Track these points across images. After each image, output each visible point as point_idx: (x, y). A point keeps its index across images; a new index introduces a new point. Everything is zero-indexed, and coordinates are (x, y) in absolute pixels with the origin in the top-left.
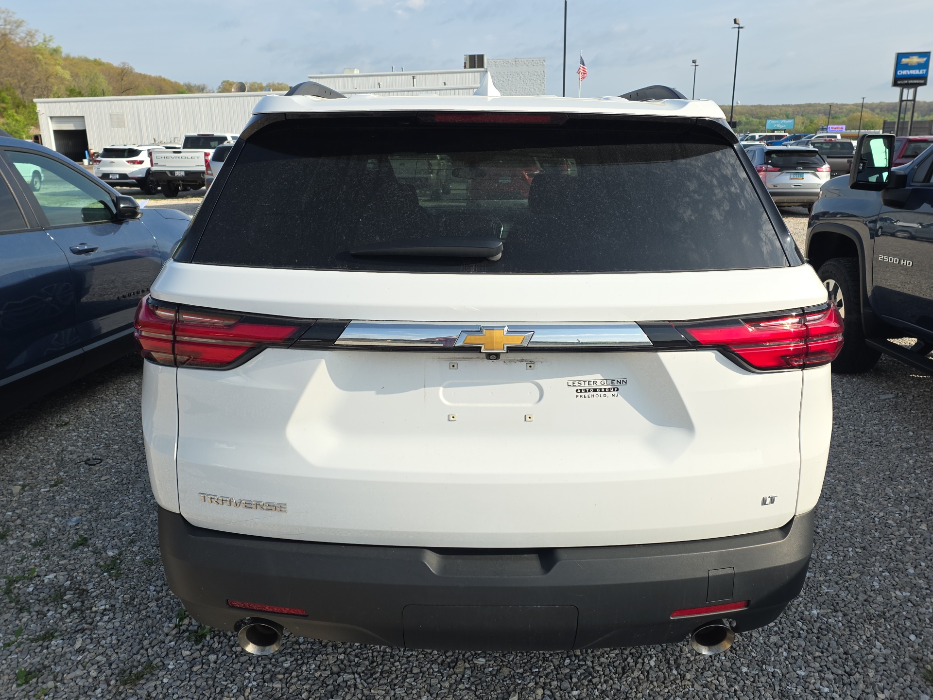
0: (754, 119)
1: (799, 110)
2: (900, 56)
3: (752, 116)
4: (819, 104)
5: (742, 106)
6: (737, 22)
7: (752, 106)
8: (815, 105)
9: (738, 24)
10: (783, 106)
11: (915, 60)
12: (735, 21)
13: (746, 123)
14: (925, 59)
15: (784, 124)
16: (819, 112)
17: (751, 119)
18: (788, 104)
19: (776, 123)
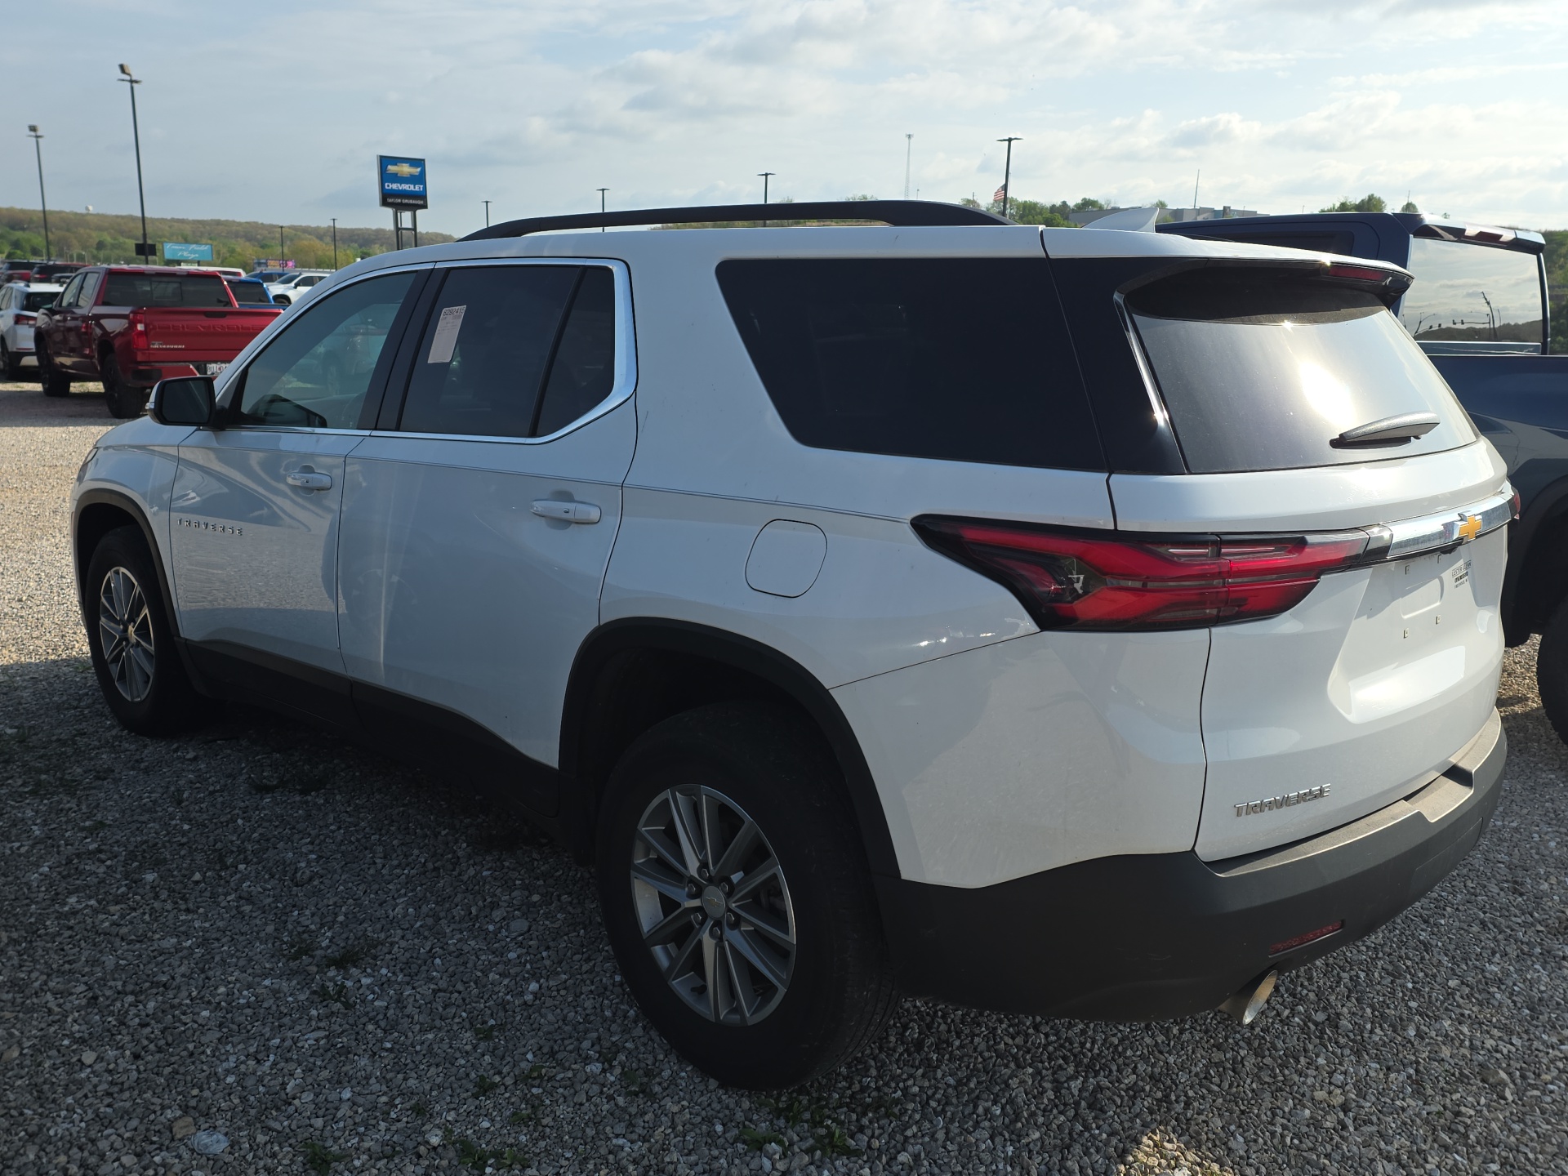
0: (127, 240)
1: (202, 229)
2: (384, 161)
3: (122, 233)
4: (234, 222)
5: (97, 215)
6: (127, 71)
7: (117, 217)
8: (226, 223)
9: (129, 74)
10: (173, 220)
11: (406, 169)
12: (122, 68)
13: (114, 247)
14: (419, 170)
15: (194, 252)
16: (237, 235)
17: (122, 239)
18: (180, 217)
19: (181, 250)
